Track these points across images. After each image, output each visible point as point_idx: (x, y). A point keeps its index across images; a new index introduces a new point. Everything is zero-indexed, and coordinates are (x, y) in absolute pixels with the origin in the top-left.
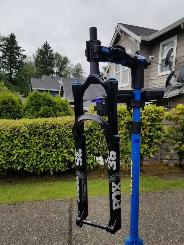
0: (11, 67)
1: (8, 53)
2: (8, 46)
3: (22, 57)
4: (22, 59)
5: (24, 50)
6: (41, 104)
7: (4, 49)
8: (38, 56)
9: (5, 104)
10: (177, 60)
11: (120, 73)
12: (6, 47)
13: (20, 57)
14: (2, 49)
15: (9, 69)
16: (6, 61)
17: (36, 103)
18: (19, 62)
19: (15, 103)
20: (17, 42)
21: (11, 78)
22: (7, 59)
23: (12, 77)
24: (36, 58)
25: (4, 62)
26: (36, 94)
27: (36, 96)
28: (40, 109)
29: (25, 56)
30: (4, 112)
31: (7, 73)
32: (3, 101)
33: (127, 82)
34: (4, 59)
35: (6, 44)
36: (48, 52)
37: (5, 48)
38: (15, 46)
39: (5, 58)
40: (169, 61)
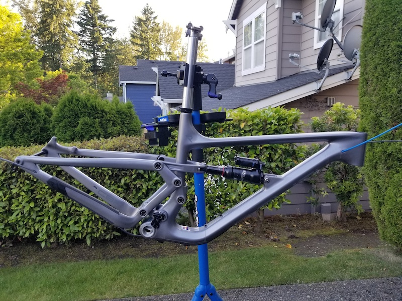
0: (94, 48)
1: (88, 27)
2: (88, 15)
3: (111, 32)
4: (110, 35)
5: (113, 20)
6: (79, 115)
7: (82, 21)
8: (135, 29)
9: (20, 117)
10: (347, 16)
11: (251, 47)
12: (84, 17)
13: (108, 31)
14: (79, 20)
15: (92, 51)
16: (87, 40)
17: (71, 113)
18: (106, 39)
19: (36, 114)
20: (101, 8)
21: (95, 66)
22: (87, 36)
23: (98, 64)
24: (132, 31)
25: (83, 41)
26: (73, 98)
27: (72, 102)
28: (78, 123)
29: (115, 30)
30: (18, 132)
31: (89, 58)
32: (17, 112)
33: (263, 63)
34: (83, 36)
35: (84, 12)
36: (151, 20)
37: (83, 19)
38: (99, 13)
39: (84, 34)
40: (328, 21)
